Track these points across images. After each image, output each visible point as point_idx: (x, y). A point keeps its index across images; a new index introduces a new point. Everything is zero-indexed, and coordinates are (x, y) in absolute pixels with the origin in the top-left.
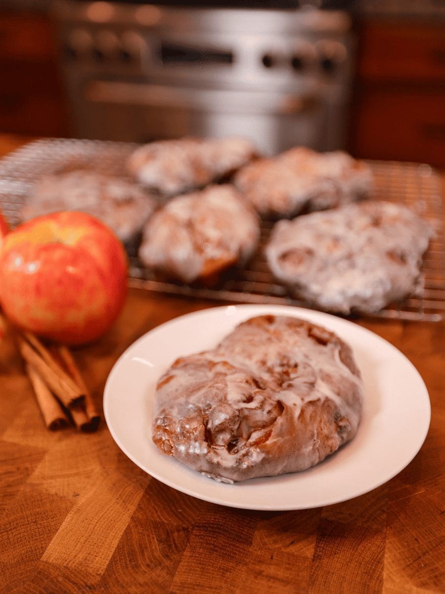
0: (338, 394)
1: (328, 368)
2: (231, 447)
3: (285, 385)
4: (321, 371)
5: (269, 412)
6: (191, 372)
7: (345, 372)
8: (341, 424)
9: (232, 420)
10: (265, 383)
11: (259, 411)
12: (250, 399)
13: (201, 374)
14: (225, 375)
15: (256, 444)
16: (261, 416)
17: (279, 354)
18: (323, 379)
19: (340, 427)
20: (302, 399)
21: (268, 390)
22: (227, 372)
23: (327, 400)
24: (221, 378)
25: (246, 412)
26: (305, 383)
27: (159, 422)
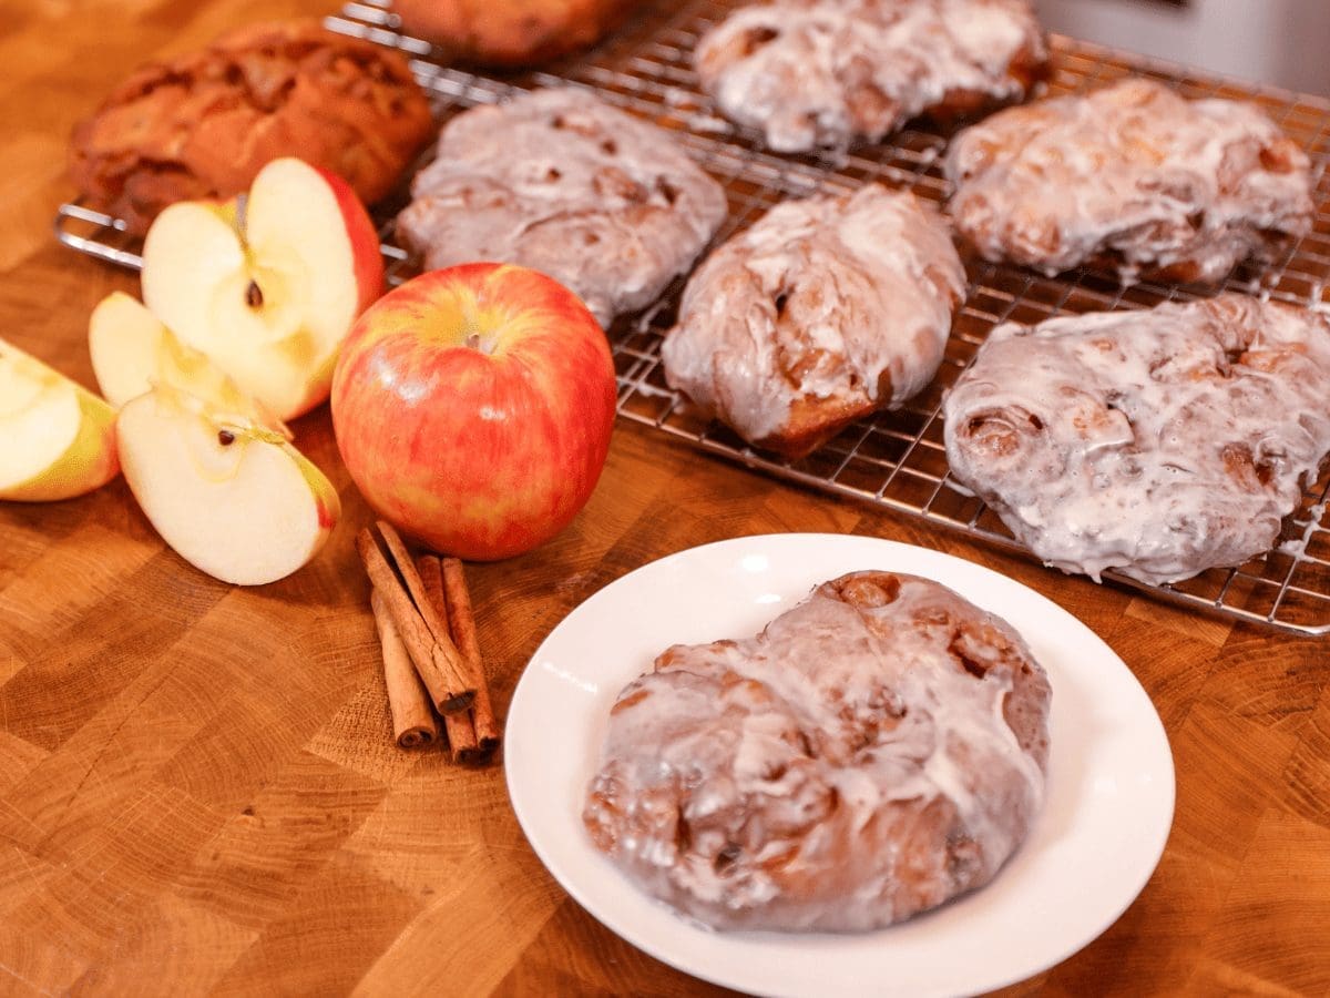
0: (972, 790)
1: (970, 730)
2: (722, 861)
3: (861, 754)
4: (951, 733)
5: (808, 808)
6: (685, 690)
7: (1007, 742)
8: (963, 854)
9: (730, 811)
10: (823, 740)
11: (787, 804)
12: (777, 774)
13: (702, 697)
14: (745, 712)
15: (770, 866)
16: (794, 813)
17: (874, 681)
18: (950, 753)
19: (956, 860)
20: (882, 794)
21: (822, 762)
22: (753, 707)
23: (941, 799)
24: (736, 717)
25: (761, 801)
26: (904, 757)
27: (599, 786)
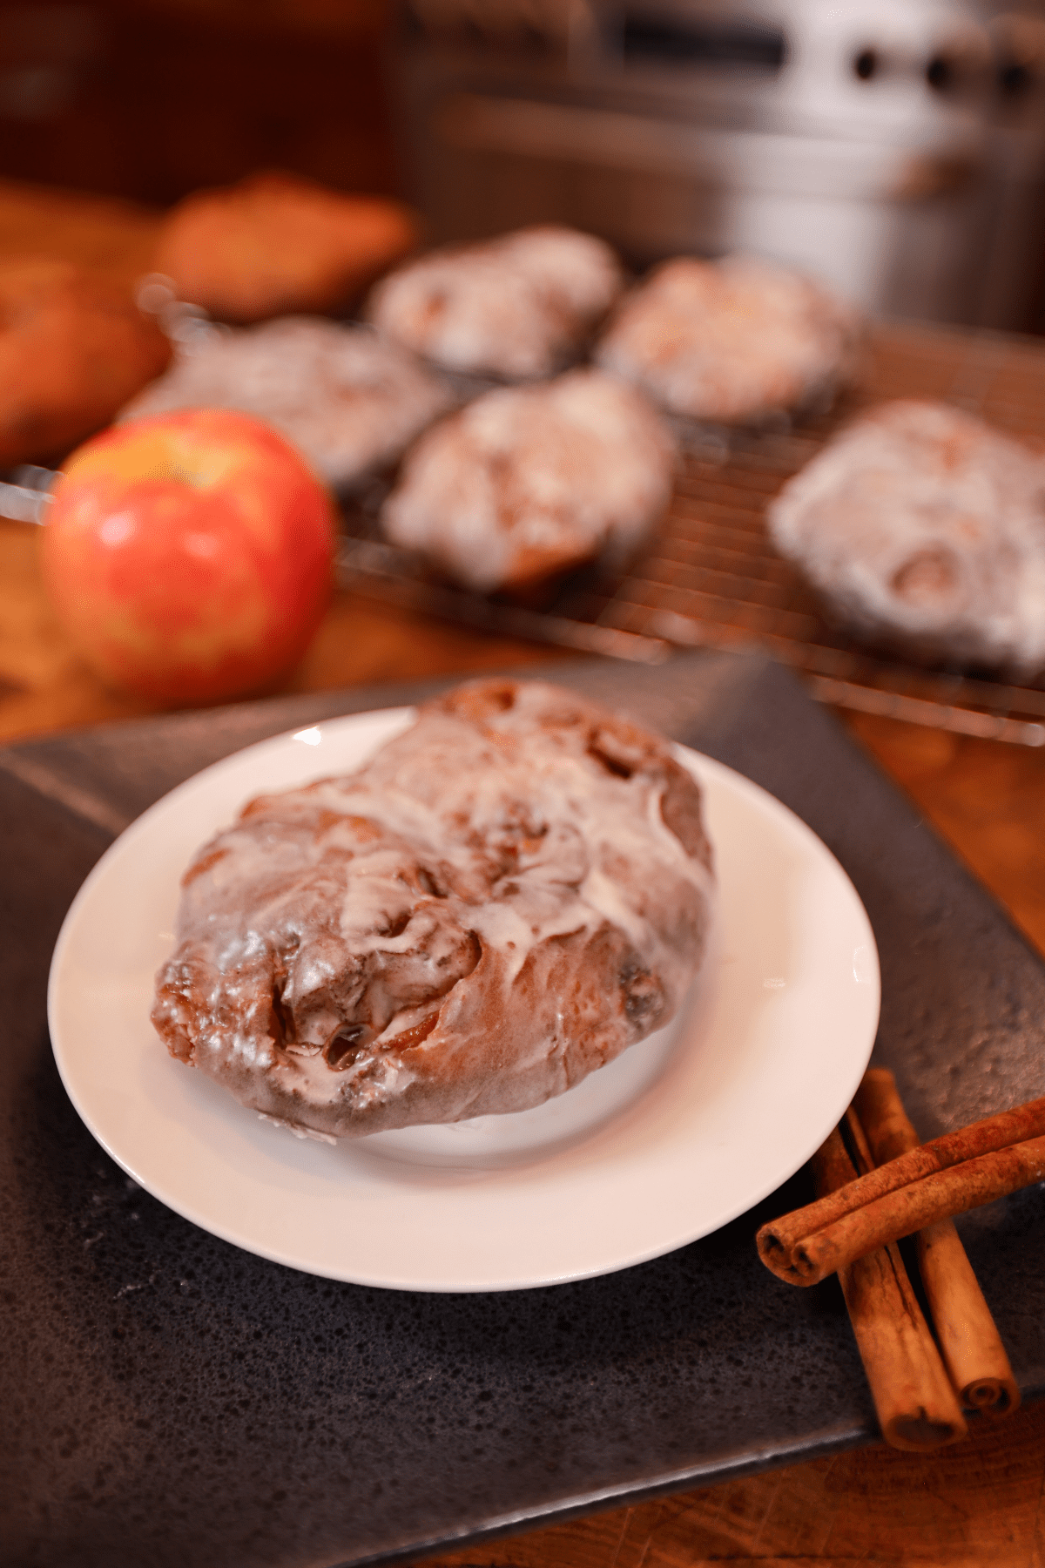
0: (641, 912)
1: (626, 840)
2: (340, 1050)
3: (500, 886)
4: (605, 847)
5: (443, 962)
6: (270, 840)
7: (670, 849)
8: (641, 991)
9: (341, 983)
10: (451, 876)
11: (416, 960)
12: (397, 926)
13: (291, 847)
14: (349, 855)
15: (397, 1047)
16: (428, 972)
17: (504, 798)
18: (607, 870)
19: (635, 999)
20: (535, 930)
21: (454, 900)
22: (358, 848)
23: (606, 928)
24: (337, 863)
25: (382, 963)
26: (555, 882)
27: (169, 979)
